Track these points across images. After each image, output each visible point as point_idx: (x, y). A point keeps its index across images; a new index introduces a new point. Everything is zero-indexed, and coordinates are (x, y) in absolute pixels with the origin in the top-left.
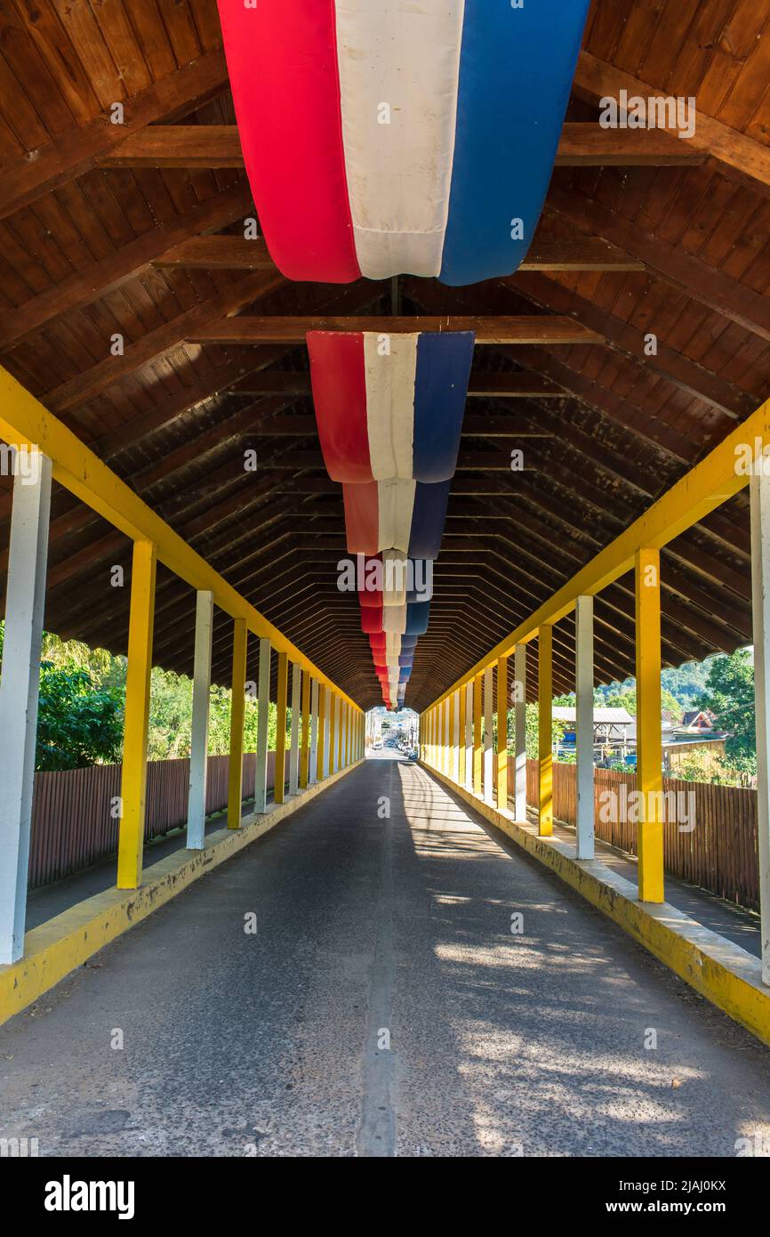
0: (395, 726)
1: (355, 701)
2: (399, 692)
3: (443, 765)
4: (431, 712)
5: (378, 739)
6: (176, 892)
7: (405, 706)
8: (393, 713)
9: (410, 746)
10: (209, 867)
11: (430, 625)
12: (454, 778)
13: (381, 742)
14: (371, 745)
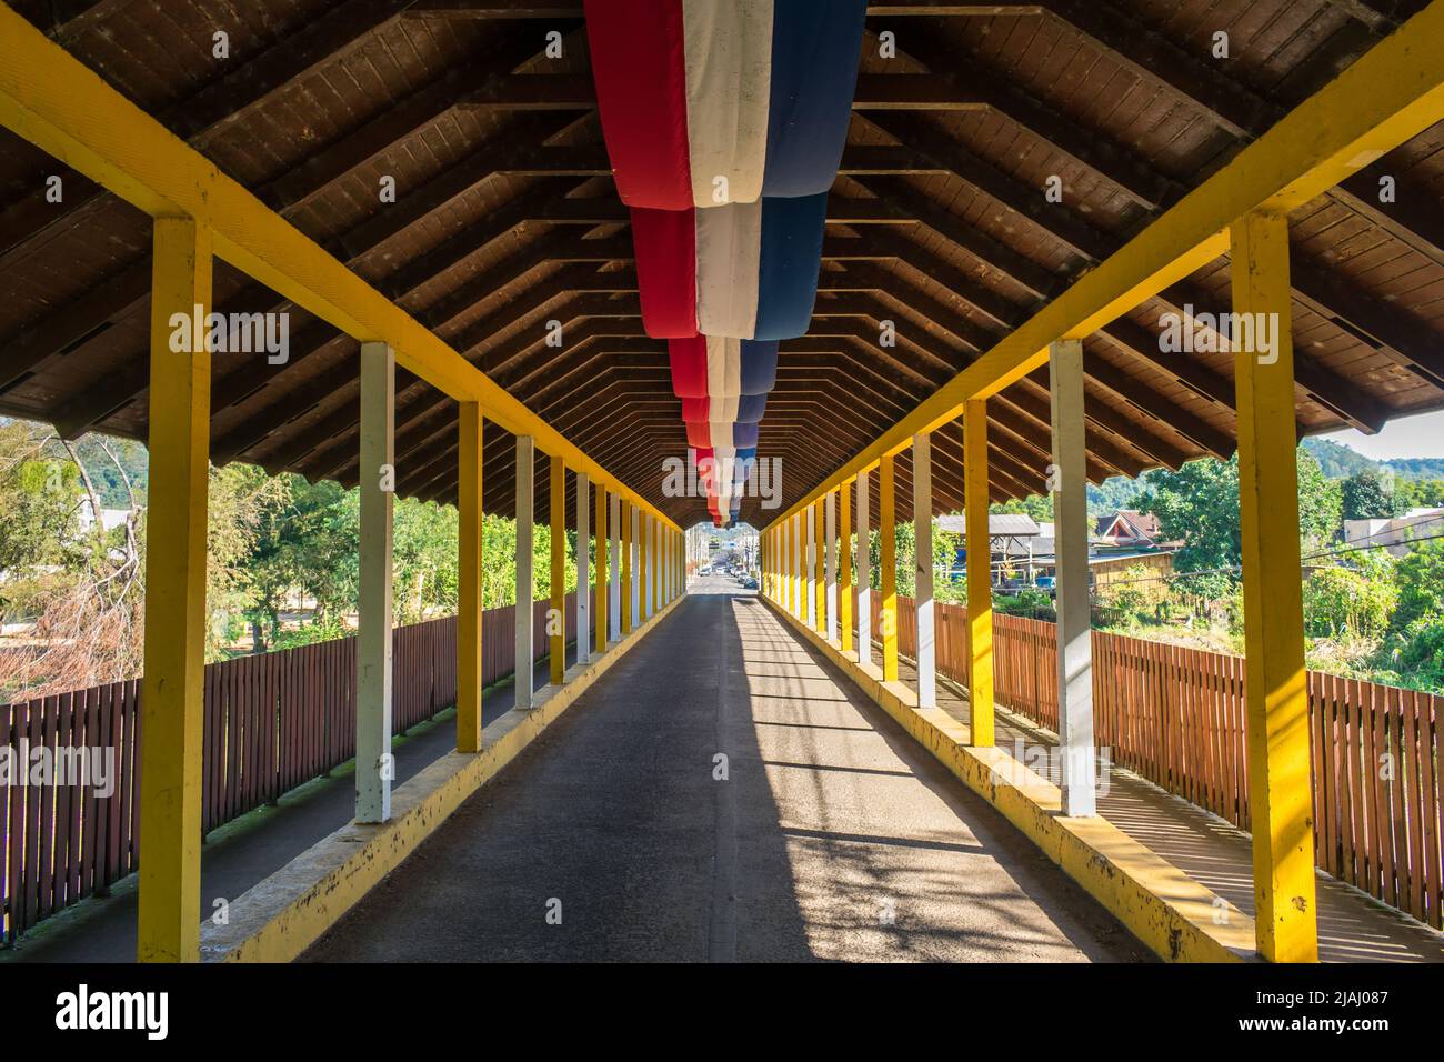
0: (725, 545)
1: (668, 514)
3: (792, 602)
5: (705, 562)
7: (740, 521)
8: (722, 530)
12: (811, 624)
13: (709, 566)
14: (695, 571)
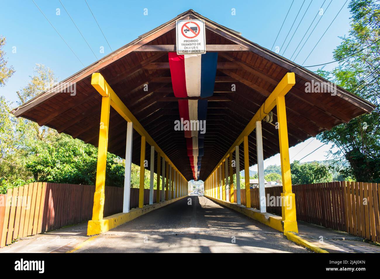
2: (198, 174)
4: (207, 181)
6: (149, 211)
9: (202, 193)
10: (154, 209)
11: (204, 154)
